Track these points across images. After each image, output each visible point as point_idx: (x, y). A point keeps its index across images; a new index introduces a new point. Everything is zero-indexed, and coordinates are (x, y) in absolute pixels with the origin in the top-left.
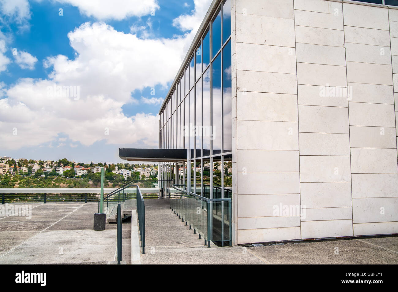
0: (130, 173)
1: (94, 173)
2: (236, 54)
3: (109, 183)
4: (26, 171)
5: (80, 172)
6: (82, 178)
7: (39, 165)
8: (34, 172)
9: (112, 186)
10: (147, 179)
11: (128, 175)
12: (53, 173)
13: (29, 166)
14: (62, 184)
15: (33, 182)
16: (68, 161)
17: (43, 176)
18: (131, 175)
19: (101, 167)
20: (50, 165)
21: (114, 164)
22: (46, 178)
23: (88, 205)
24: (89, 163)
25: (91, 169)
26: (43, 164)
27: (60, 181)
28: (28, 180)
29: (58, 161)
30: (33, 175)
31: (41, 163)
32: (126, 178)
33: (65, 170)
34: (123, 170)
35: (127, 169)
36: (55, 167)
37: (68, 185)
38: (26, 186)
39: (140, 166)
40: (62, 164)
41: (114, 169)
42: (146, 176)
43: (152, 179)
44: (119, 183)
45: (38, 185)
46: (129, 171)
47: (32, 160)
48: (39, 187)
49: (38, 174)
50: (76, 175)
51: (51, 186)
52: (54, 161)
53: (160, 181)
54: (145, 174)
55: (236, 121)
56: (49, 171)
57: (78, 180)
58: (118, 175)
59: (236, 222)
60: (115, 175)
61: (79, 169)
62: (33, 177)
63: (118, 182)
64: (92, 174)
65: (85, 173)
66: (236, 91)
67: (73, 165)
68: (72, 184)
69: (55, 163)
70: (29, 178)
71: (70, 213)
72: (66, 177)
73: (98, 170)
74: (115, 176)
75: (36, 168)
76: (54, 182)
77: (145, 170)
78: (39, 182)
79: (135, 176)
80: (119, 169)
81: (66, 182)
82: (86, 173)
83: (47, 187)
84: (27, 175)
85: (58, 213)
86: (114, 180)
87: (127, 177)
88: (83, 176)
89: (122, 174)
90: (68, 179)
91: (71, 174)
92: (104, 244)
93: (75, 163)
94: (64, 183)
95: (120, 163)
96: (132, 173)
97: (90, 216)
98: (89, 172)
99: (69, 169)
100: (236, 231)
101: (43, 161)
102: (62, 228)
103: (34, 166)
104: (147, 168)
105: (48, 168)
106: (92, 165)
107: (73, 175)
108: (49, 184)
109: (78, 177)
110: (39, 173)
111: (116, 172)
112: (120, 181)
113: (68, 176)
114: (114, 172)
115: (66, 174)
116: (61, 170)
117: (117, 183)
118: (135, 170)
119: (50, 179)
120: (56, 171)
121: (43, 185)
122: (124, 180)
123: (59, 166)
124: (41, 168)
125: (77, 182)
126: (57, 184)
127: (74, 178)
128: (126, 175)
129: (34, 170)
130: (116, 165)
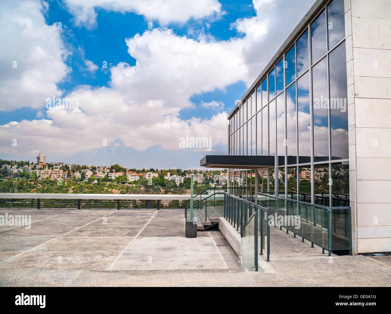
0: (182, 179)
1: (146, 179)
2: (353, 59)
3: (161, 189)
4: (79, 177)
5: (131, 178)
6: (134, 183)
7: (91, 171)
8: (86, 177)
9: (164, 193)
10: (200, 185)
11: (180, 182)
12: (106, 179)
13: (82, 172)
14: (114, 190)
15: (86, 188)
16: (120, 167)
17: (96, 181)
18: (184, 181)
19: (153, 173)
20: (103, 170)
21: (166, 170)
22: (99, 184)
23: (162, 212)
24: (141, 169)
25: (143, 175)
26: (95, 170)
27: (113, 186)
28: (81, 186)
29: (110, 167)
30: (86, 180)
31: (93, 169)
32: (178, 184)
33: (117, 176)
34: (175, 176)
35: (179, 175)
36: (107, 173)
37: (120, 191)
38: (79, 191)
39: (192, 172)
40: (114, 170)
41: (166, 175)
42: (199, 183)
43: (204, 185)
44: (172, 189)
45: (91, 190)
46: (182, 177)
47: (84, 165)
48: (92, 192)
49: (90, 180)
50: (128, 181)
51: (104, 192)
52: (106, 167)
53: (229, 188)
54: (197, 181)
55: (354, 128)
56: (102, 177)
57: (130, 186)
58: (170, 181)
59: (356, 230)
60: (167, 181)
61: (131, 175)
62: (86, 182)
63: (170, 188)
64: (144, 180)
65: (136, 179)
66: (354, 98)
67: (124, 170)
68: (124, 190)
69: (107, 169)
70: (82, 183)
71: (150, 220)
72: (118, 183)
73: (150, 176)
74: (167, 183)
75: (89, 174)
76: (106, 188)
77: (197, 176)
78: (92, 187)
79: (188, 182)
80: (171, 175)
81: (118, 188)
82: (138, 179)
83: (100, 193)
84: (81, 181)
85: (137, 219)
86: (166, 186)
87: (180, 184)
88: (135, 182)
89: (175, 180)
90: (120, 184)
91: (122, 181)
92: (206, 252)
93: (126, 168)
94: (117, 189)
95: (171, 169)
96: (184, 179)
97: (172, 223)
98: (141, 178)
99: (121, 175)
100: (355, 240)
101: (95, 167)
102: (152, 235)
103: (87, 172)
104: (199, 174)
105: (100, 173)
106: (144, 171)
107: (125, 181)
108: (102, 190)
109: (130, 183)
110: (92, 179)
111: (168, 177)
112: (173, 187)
113: (120, 182)
114: (166, 178)
115: (118, 179)
116: (114, 176)
117: (169, 190)
118: (187, 176)
119: (102, 184)
120: (108, 177)
121: (96, 191)
122: (176, 186)
123: (111, 172)
124: (93, 174)
125: (129, 188)
126: (110, 190)
127: (126, 184)
128: (179, 181)
129: (87, 176)
130: (168, 171)
